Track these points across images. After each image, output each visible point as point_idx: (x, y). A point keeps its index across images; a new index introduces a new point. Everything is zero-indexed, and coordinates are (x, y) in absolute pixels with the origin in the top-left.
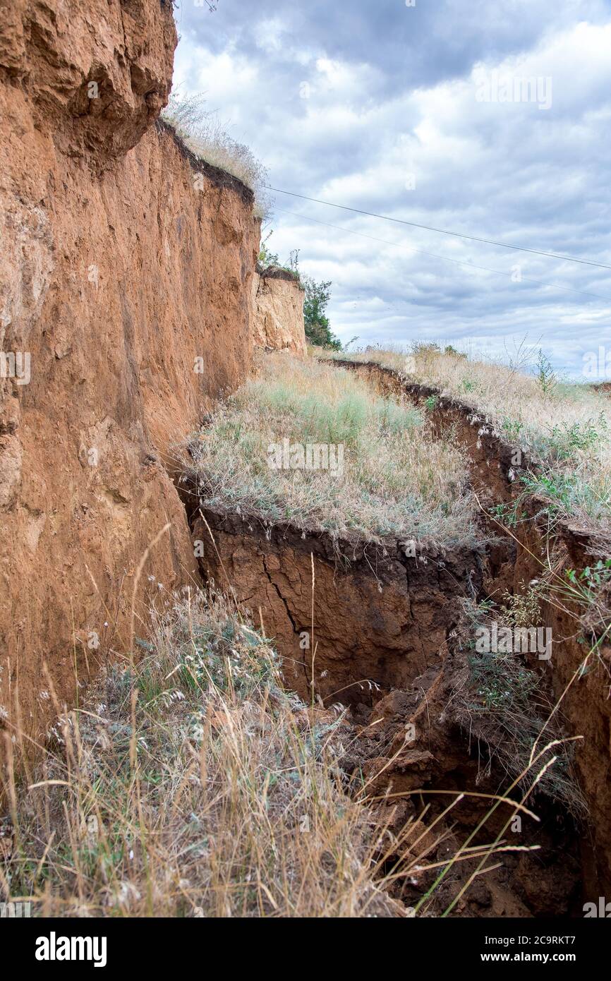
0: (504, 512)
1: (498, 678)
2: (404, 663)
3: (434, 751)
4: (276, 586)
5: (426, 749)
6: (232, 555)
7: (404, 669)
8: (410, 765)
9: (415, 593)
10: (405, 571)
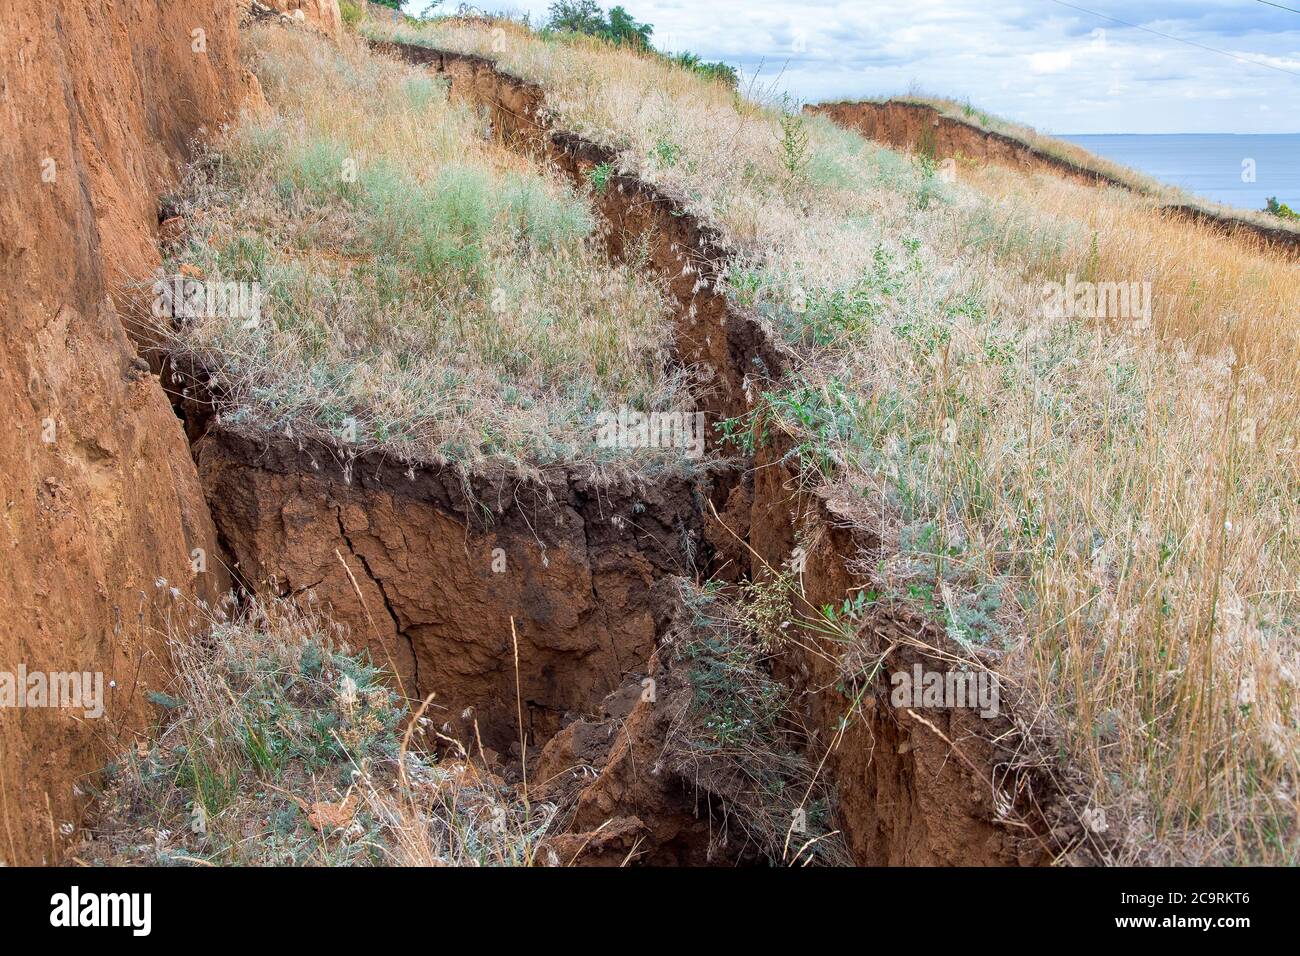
0: (734, 430)
1: (733, 698)
2: (585, 671)
3: (643, 816)
4: (363, 558)
5: (631, 815)
6: (280, 510)
7: (585, 681)
8: (609, 841)
9: (598, 556)
10: (582, 523)
